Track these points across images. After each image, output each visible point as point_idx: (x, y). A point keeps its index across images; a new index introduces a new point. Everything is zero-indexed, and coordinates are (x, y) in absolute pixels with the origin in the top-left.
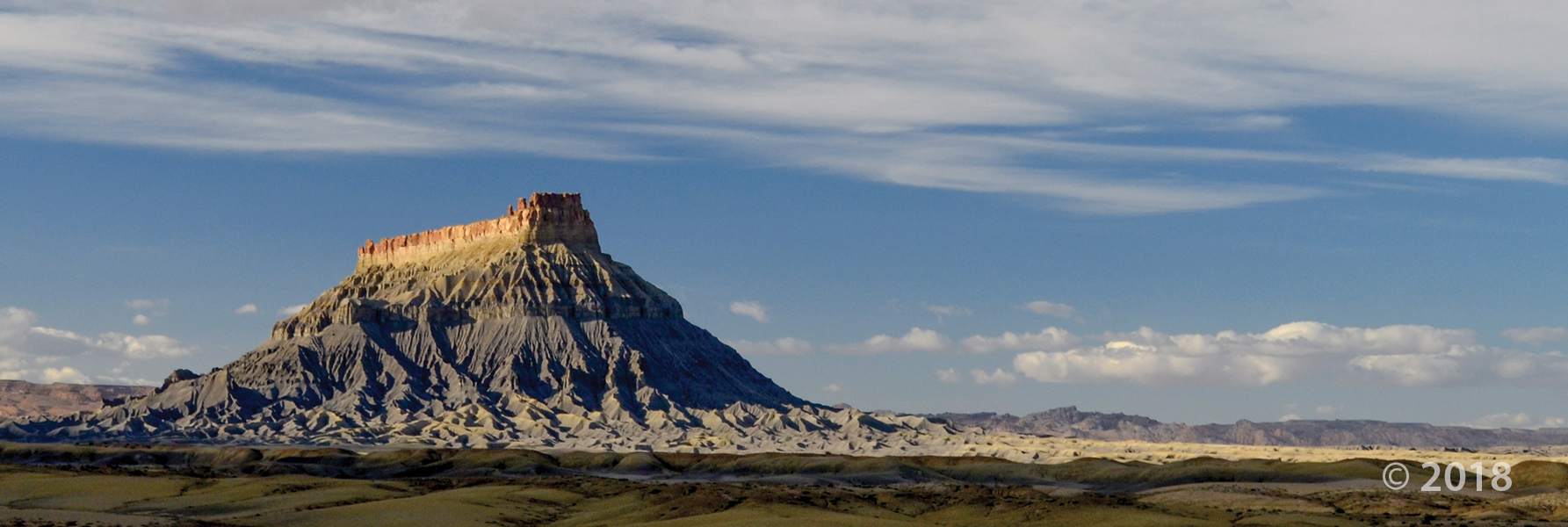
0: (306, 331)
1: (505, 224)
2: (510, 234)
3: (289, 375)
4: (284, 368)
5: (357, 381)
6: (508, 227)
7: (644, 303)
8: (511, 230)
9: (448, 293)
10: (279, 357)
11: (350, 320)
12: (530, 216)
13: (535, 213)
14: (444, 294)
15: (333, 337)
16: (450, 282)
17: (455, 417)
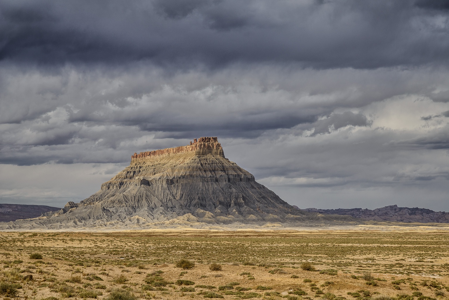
0: (114, 187)
1: (189, 148)
2: (191, 152)
3: (120, 204)
4: (118, 202)
5: (144, 206)
6: (190, 149)
7: (241, 176)
8: (192, 150)
9: (173, 174)
10: (116, 198)
11: (139, 184)
12: (200, 146)
13: (201, 145)
14: (171, 174)
15: (133, 191)
16: (173, 170)
17: (183, 218)
